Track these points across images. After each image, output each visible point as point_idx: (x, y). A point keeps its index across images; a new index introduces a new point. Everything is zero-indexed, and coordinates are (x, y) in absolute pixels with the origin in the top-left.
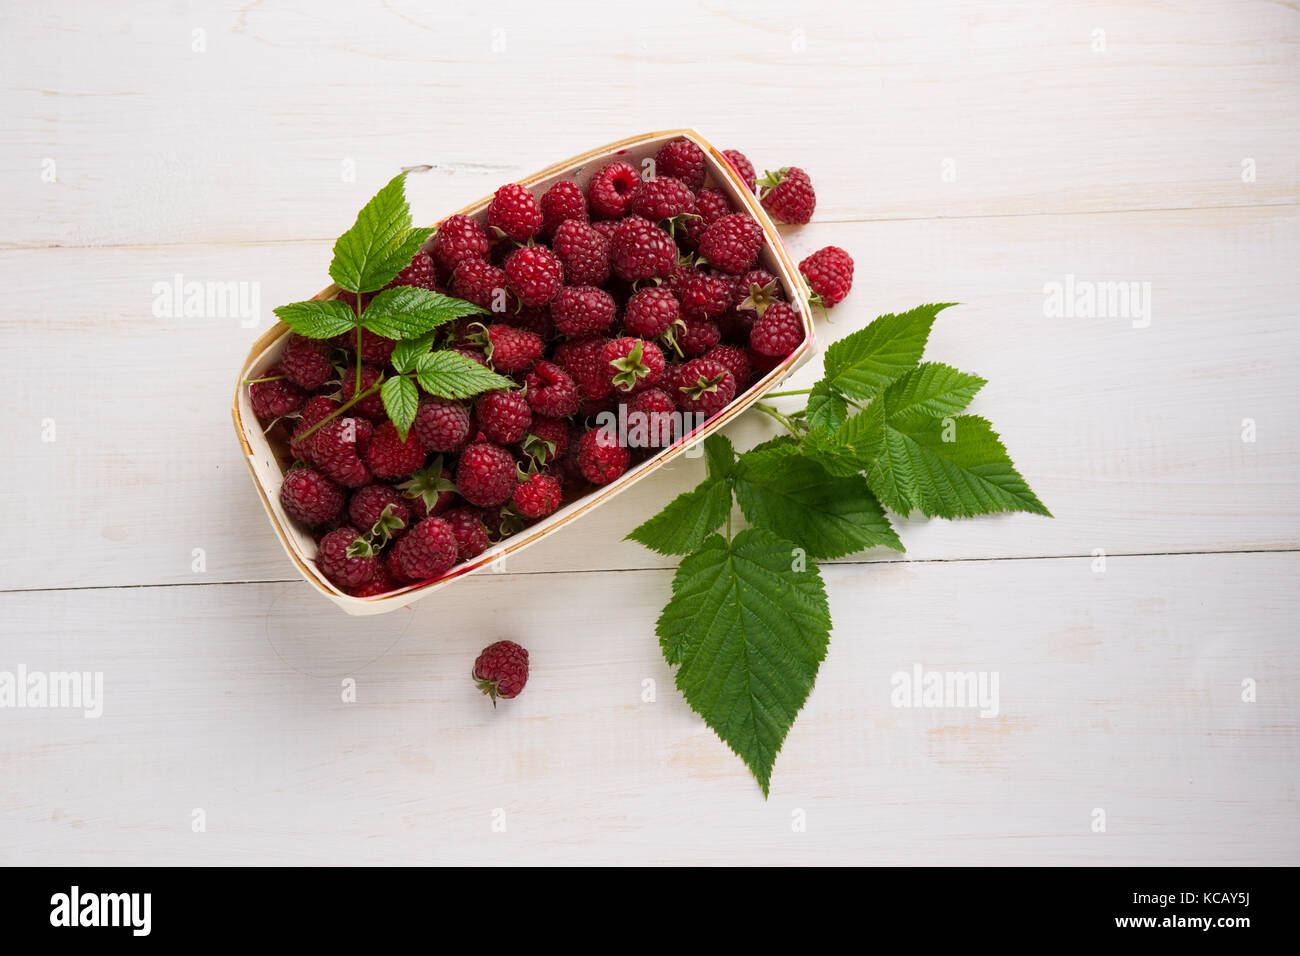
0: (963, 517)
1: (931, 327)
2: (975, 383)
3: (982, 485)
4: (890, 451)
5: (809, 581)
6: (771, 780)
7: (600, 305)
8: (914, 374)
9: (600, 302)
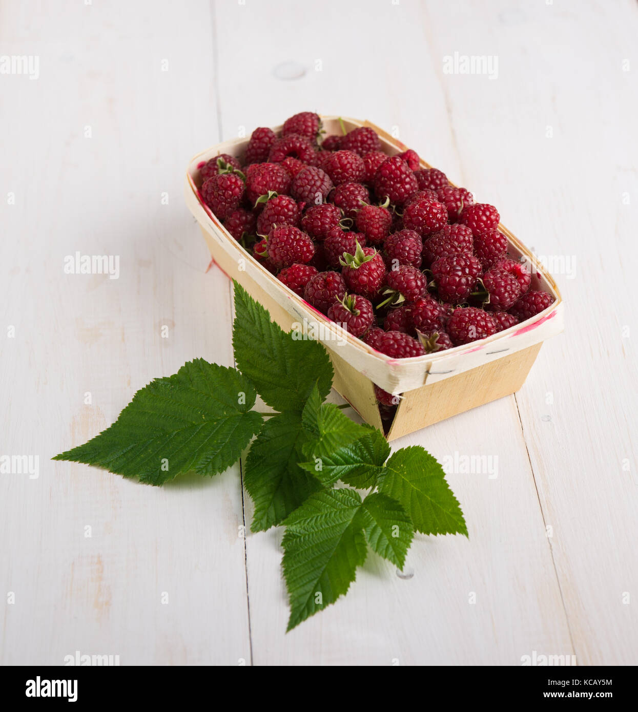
0: (283, 569)
1: (448, 534)
2: (400, 561)
3: (313, 580)
4: (336, 512)
5: (223, 460)
6: (67, 462)
7: (407, 249)
8: (401, 513)
9: (410, 249)
